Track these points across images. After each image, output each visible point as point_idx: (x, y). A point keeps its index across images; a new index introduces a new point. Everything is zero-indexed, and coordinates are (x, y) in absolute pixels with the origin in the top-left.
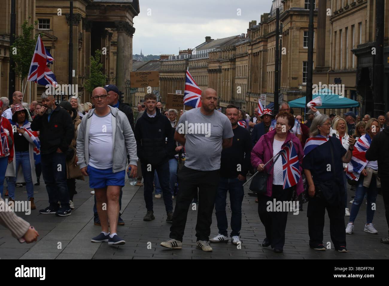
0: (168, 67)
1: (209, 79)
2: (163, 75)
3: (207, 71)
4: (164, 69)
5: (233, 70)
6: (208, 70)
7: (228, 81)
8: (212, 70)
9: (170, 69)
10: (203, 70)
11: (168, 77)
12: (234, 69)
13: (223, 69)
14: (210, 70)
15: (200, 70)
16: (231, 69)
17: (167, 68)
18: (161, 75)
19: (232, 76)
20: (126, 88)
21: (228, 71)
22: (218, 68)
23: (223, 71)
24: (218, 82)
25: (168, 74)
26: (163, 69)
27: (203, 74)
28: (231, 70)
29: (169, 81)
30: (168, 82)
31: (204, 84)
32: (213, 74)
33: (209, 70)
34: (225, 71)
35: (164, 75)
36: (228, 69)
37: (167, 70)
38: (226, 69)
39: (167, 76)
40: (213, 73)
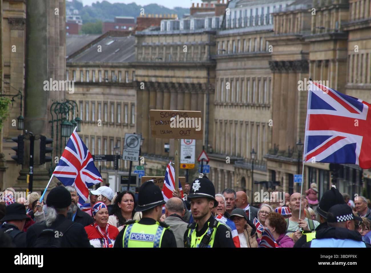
0: (159, 54)
1: (273, 89)
2: (144, 76)
3: (268, 66)
4: (146, 57)
5: (339, 65)
6: (270, 63)
8: (281, 64)
9: (166, 58)
10: (257, 63)
11: (160, 80)
12: (343, 61)
13: (313, 62)
14: (276, 62)
15: (249, 64)
16: (334, 61)
17: (155, 54)
18: (141, 76)
19: (338, 81)
20: (50, 122)
21: (327, 66)
22: (299, 57)
23: (312, 67)
24: (299, 98)
25: (158, 73)
26: (144, 59)
27: (259, 74)
28: (335, 66)
29: (163, 92)
30: (159, 95)
31: (261, 101)
32: (284, 75)
33: (274, 65)
34: (319, 66)
35: (148, 76)
36: (327, 61)
37: (157, 60)
38: (320, 61)
39: (155, 76)
40: (284, 71)
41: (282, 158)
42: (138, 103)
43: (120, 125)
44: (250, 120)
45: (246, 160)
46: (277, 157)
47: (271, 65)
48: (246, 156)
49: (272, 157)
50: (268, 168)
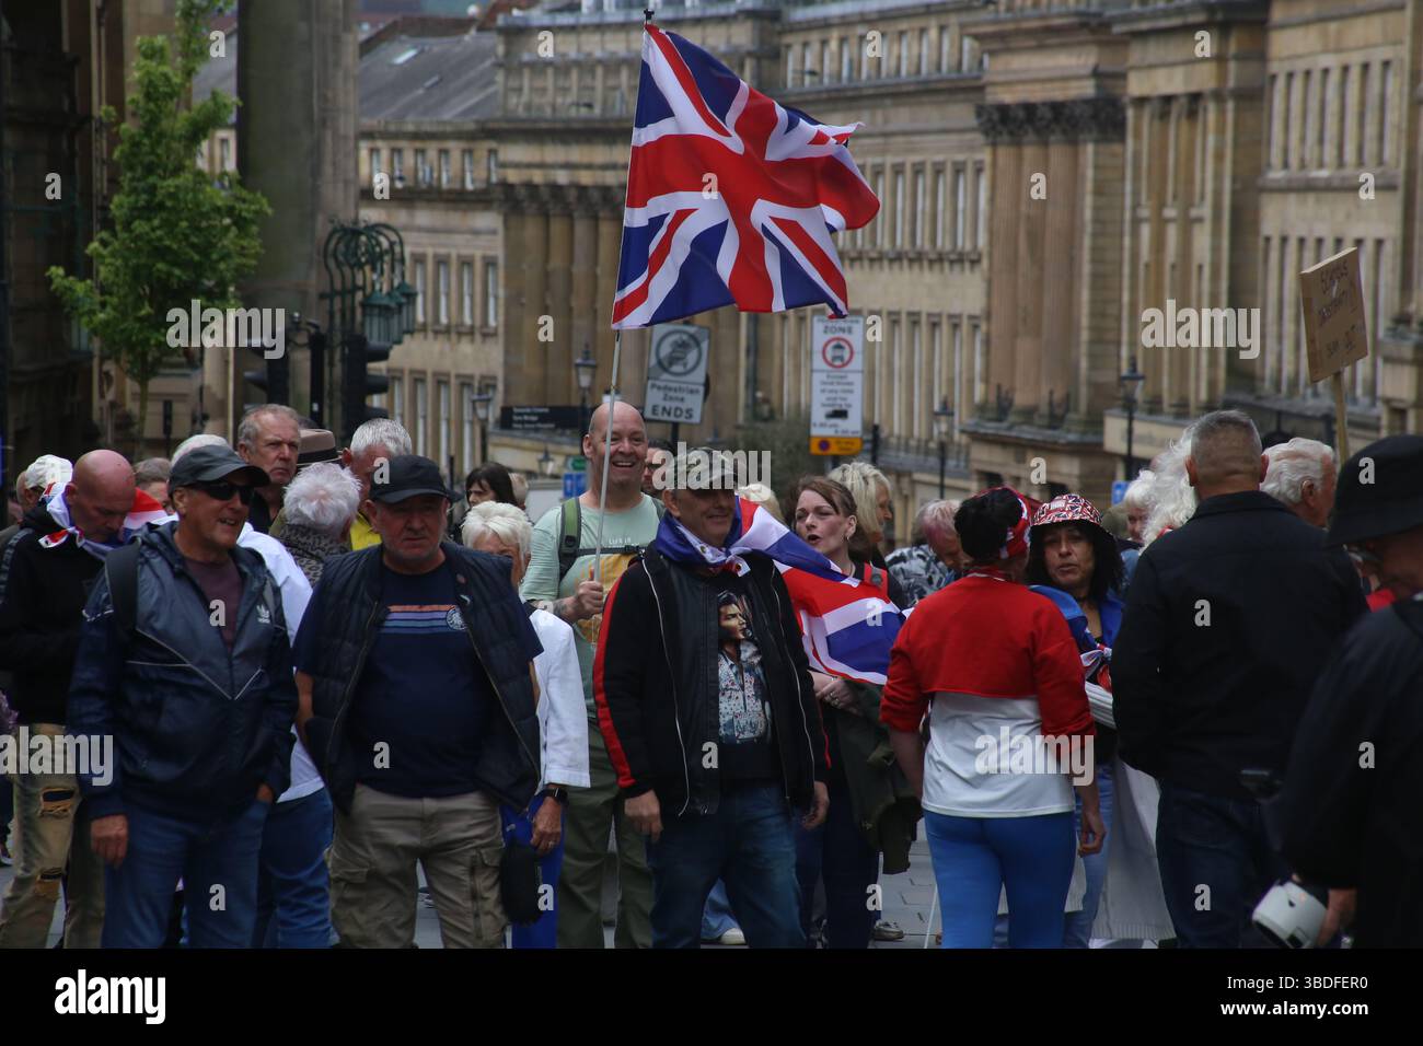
0: (582, 88)
1: (992, 200)
2: (529, 166)
3: (973, 122)
4: (537, 100)
5: (1237, 110)
6: (980, 111)
7: (1194, 213)
8: (1021, 114)
9: (605, 102)
10: (931, 115)
11: (586, 178)
12: (1252, 97)
13: (1141, 101)
14: (1004, 110)
15: (902, 117)
16: (1218, 96)
17: (565, 90)
18: (517, 166)
19: (1235, 162)
21: (1192, 114)
22: (1088, 89)
23: (1138, 118)
24: (1089, 229)
25: (577, 154)
26: (528, 107)
27: (935, 151)
28: (1222, 113)
29: (595, 218)
30: (581, 228)
31: (943, 243)
32: (1030, 152)
33: (996, 116)
34: (1164, 116)
35: (542, 166)
36: (1195, 97)
37: (573, 112)
38: (1168, 99)
39: (568, 166)
40: (1031, 136)
41: (1027, 433)
42: (508, 257)
43: (447, 331)
44: (905, 307)
45: (893, 441)
46: (1010, 428)
47: (985, 118)
48: (892, 428)
49: (990, 428)
50: (976, 466)
